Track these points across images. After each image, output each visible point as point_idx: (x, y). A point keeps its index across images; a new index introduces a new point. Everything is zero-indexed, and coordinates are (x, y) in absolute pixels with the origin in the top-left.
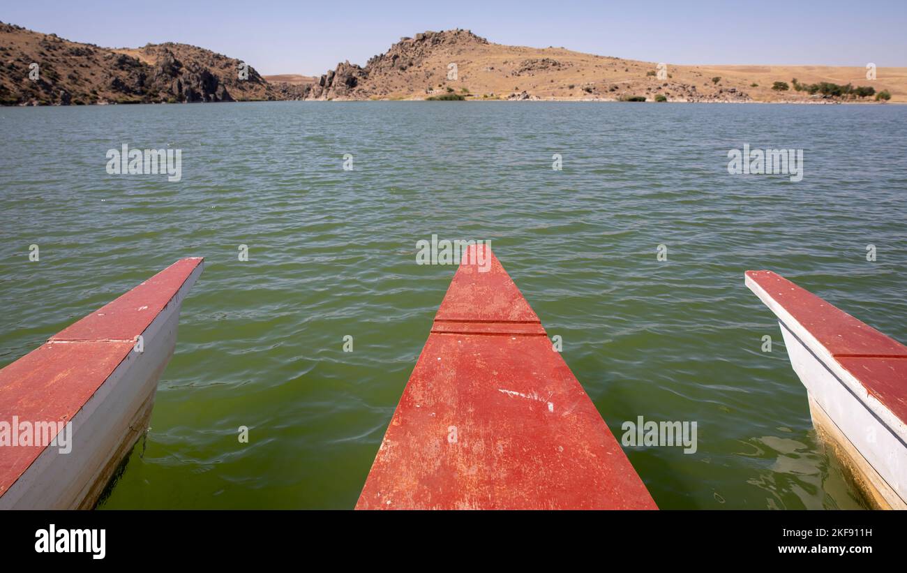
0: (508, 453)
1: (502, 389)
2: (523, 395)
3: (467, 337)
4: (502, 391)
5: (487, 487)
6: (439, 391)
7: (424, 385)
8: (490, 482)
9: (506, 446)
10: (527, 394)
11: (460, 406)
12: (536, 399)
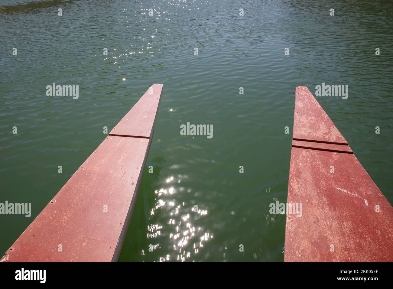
0: (351, 231)
1: (338, 187)
2: (349, 192)
3: (311, 151)
4: (338, 189)
5: (346, 252)
6: (306, 186)
7: (297, 181)
8: (347, 249)
9: (349, 226)
10: (351, 192)
11: (319, 197)
12: (357, 196)
